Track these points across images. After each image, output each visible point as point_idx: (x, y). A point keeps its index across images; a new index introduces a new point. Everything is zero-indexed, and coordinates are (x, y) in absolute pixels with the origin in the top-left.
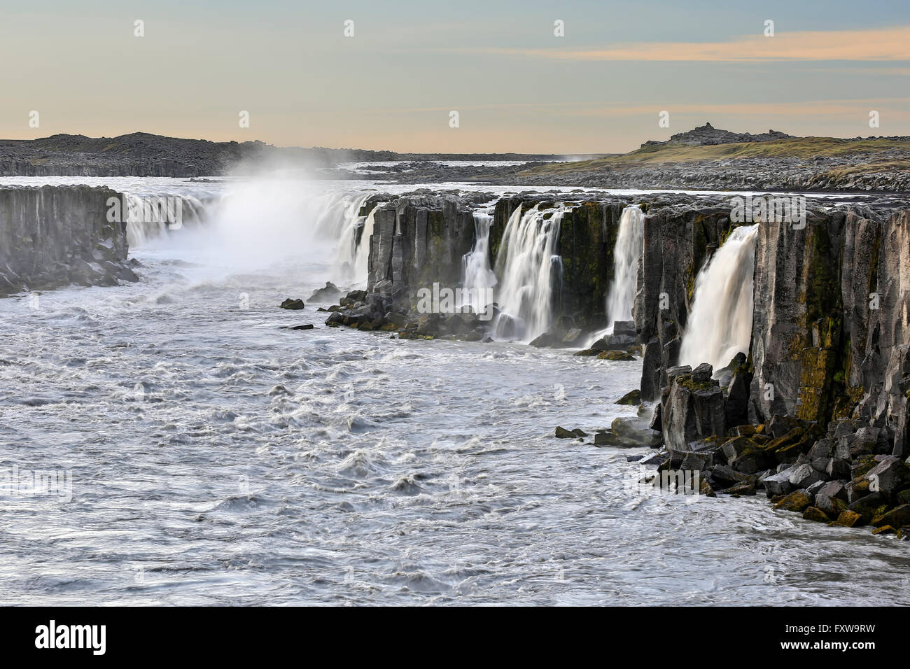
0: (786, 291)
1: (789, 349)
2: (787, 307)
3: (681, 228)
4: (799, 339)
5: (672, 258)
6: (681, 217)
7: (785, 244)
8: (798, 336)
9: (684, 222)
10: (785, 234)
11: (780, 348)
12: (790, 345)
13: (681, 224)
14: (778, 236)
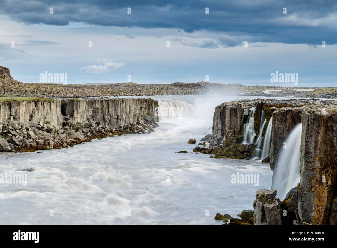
0: (310, 154)
1: (311, 185)
2: (310, 162)
3: (285, 118)
4: (315, 180)
5: (282, 131)
6: (285, 112)
7: (310, 129)
8: (315, 178)
9: (286, 115)
10: (310, 124)
11: (306, 184)
12: (311, 183)
13: (284, 116)
14: (307, 124)
